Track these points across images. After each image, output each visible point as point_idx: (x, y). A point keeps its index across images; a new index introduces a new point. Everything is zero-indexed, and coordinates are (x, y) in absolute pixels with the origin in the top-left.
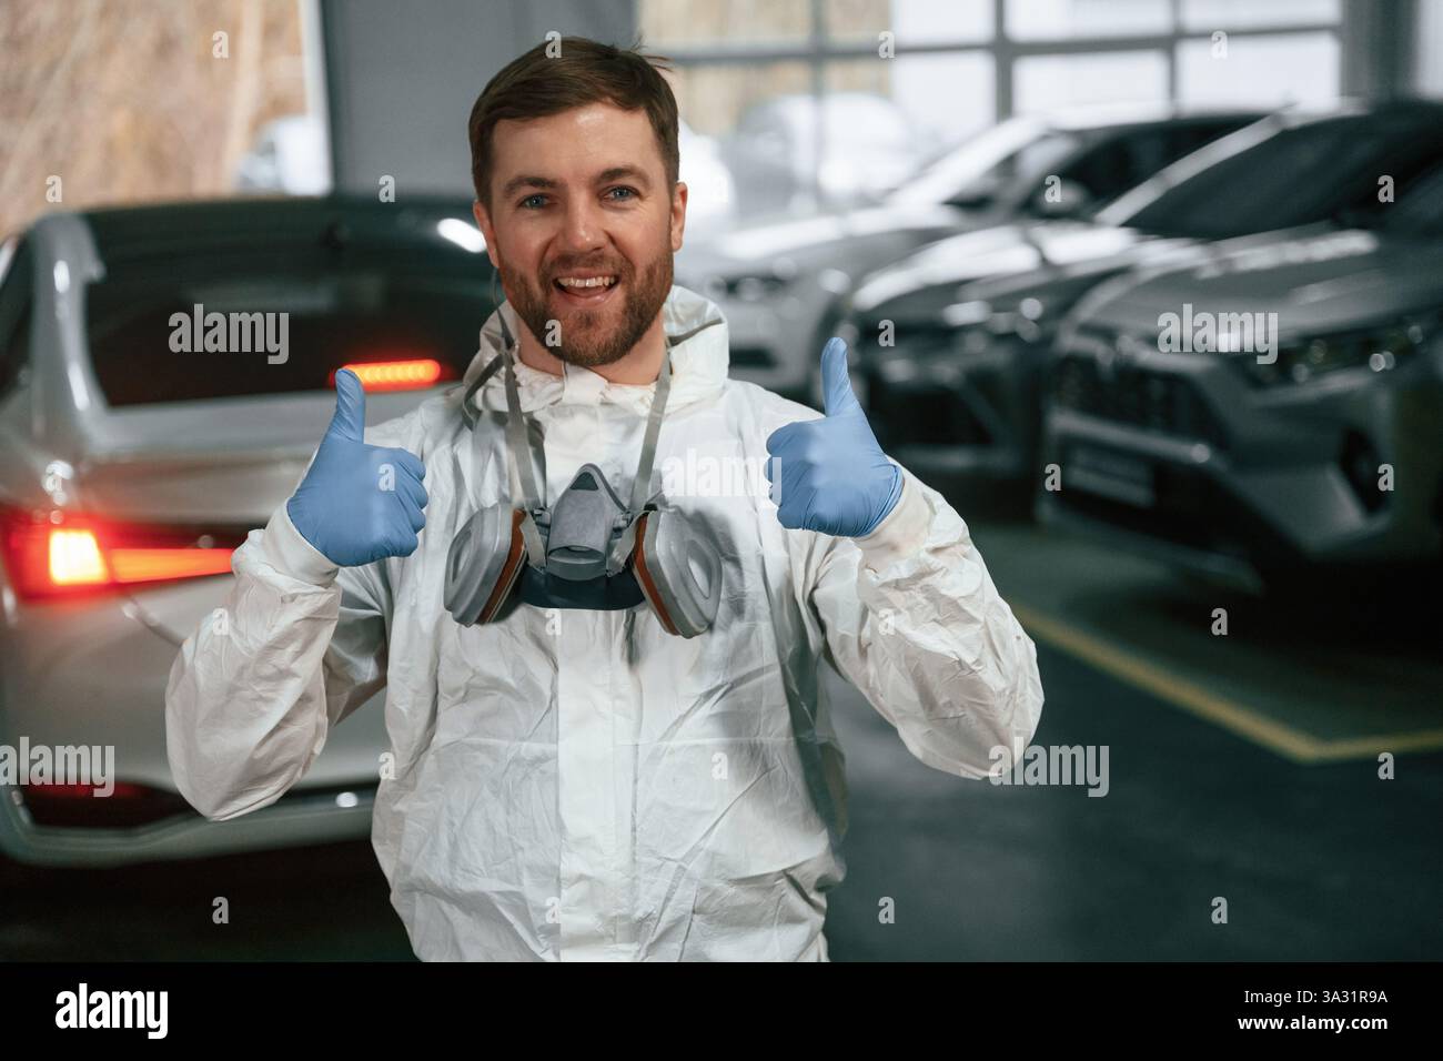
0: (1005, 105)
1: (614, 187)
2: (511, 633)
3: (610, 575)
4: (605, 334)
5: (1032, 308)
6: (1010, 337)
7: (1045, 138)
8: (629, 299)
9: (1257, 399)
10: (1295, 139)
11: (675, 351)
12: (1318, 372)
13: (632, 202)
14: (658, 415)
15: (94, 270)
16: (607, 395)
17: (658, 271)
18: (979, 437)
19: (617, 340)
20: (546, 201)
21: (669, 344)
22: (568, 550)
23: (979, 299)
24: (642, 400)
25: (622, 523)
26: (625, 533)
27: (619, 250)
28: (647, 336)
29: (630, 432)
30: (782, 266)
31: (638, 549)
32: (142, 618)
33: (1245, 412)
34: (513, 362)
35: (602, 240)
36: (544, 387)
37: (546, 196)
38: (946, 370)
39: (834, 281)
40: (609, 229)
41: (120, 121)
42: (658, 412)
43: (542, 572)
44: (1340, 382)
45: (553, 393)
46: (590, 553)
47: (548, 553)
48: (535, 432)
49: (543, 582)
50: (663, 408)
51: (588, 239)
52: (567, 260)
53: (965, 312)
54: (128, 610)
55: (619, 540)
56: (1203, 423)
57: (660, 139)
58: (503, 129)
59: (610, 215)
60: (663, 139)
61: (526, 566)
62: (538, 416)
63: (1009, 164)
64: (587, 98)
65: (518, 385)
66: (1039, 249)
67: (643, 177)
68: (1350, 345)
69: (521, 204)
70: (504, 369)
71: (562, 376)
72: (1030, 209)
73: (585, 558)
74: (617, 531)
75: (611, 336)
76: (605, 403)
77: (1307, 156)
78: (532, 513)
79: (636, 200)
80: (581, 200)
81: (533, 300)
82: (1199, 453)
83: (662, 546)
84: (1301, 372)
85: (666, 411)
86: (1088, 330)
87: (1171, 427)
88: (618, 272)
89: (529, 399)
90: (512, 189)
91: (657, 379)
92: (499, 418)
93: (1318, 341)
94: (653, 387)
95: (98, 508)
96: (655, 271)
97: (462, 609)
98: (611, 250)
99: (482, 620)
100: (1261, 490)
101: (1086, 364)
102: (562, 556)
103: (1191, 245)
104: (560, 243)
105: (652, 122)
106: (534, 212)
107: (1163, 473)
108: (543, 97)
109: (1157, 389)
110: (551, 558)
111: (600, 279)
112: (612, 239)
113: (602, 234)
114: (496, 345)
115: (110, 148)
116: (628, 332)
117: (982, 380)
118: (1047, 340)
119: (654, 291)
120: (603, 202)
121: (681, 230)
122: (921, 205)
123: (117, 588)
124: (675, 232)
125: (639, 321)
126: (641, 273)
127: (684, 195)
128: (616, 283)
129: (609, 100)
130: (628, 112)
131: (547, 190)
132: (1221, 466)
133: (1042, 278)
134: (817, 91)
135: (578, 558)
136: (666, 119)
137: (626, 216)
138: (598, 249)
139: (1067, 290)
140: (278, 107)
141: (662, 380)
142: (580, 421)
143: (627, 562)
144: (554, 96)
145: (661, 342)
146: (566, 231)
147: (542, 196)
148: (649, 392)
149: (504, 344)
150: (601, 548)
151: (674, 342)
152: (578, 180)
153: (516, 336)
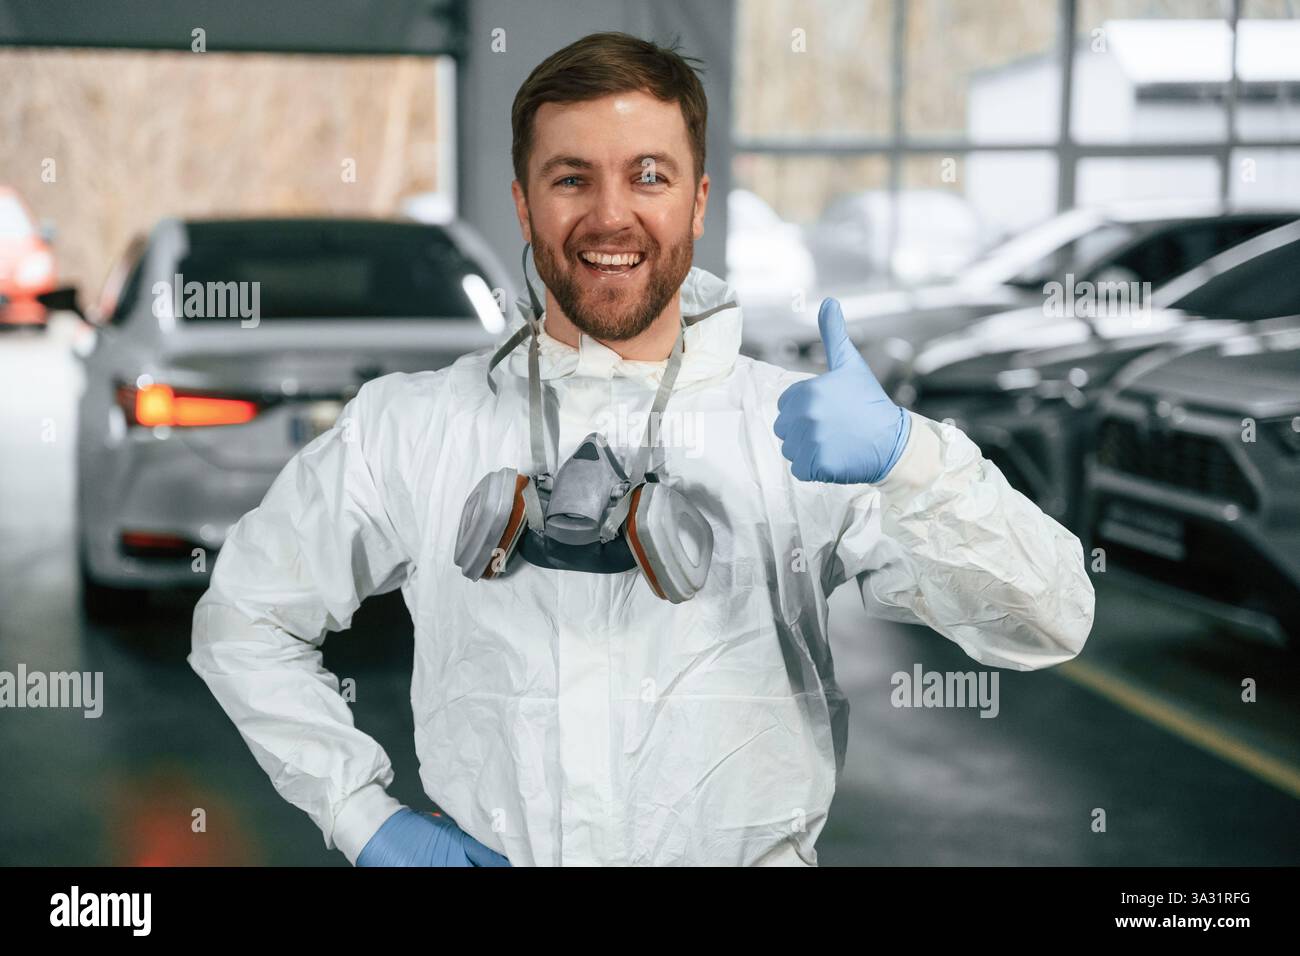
0: (1067, 197)
2: (514, 592)
3: (604, 541)
4: (627, 308)
5: (1079, 377)
6: (1057, 403)
7: (1101, 229)
8: (652, 275)
11: (689, 330)
13: (661, 187)
14: (667, 390)
16: (620, 368)
17: (681, 252)
19: (637, 315)
20: (580, 182)
21: (684, 324)
22: (565, 517)
23: (1031, 367)
24: (654, 375)
25: (618, 493)
26: (620, 503)
27: (646, 231)
28: (666, 312)
29: (640, 405)
31: (630, 518)
34: (537, 333)
35: (630, 220)
36: (564, 357)
37: (582, 176)
39: (898, 348)
40: (639, 211)
42: (667, 387)
43: (541, 535)
45: (570, 364)
46: (585, 520)
47: (547, 518)
48: (552, 398)
49: (542, 544)
50: (673, 383)
51: (618, 219)
52: (595, 238)
53: (1016, 379)
55: (613, 509)
57: (690, 131)
58: (546, 109)
59: (641, 198)
60: (693, 131)
61: (527, 528)
62: (553, 384)
63: (1068, 249)
64: (626, 87)
65: (540, 354)
66: (1090, 325)
67: (672, 165)
69: (557, 183)
70: (530, 338)
71: (577, 348)
73: (581, 524)
74: (614, 499)
75: (633, 310)
76: (618, 377)
78: (536, 479)
79: (665, 186)
80: (613, 182)
81: (560, 272)
82: (1230, 513)
83: (656, 517)
85: (675, 387)
86: (1129, 395)
87: (1202, 487)
88: (644, 250)
89: (549, 367)
90: (549, 167)
91: (669, 356)
92: (520, 384)
94: (665, 363)
96: (678, 252)
97: (469, 565)
98: (638, 230)
99: (486, 576)
101: (1125, 427)
102: (559, 521)
104: (591, 220)
105: (684, 116)
106: (568, 191)
107: (1195, 530)
108: (588, 83)
109: (1191, 452)
110: (548, 522)
111: (625, 256)
112: (640, 220)
113: (630, 214)
114: (525, 316)
116: (649, 308)
118: (1094, 405)
119: (677, 271)
120: (635, 186)
122: (984, 284)
124: (697, 221)
125: (659, 297)
126: (666, 252)
128: (642, 261)
129: (647, 90)
130: (664, 103)
131: (581, 171)
133: (1089, 351)
134: (893, 186)
135: (574, 524)
136: (697, 113)
137: (654, 199)
138: (626, 229)
139: (1110, 361)
141: (673, 360)
142: (594, 393)
143: (620, 530)
144: (596, 83)
145: (677, 321)
146: (597, 211)
147: (578, 177)
148: (660, 367)
149: (532, 315)
150: (595, 515)
151: (689, 321)
152: (612, 164)
153: (544, 307)
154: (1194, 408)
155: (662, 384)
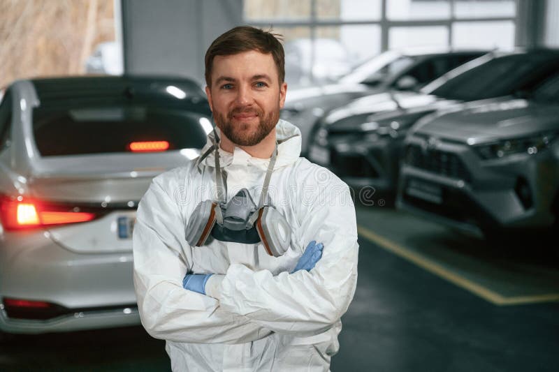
0: (385, 46)
1: (258, 82)
3: (247, 229)
4: (251, 133)
5: (395, 125)
6: (386, 136)
7: (401, 58)
9: (483, 164)
10: (499, 62)
11: (280, 146)
12: (507, 154)
13: (264, 88)
14: (271, 170)
15: (36, 103)
16: (251, 161)
17: (274, 114)
18: (374, 175)
19: (255, 136)
20: (232, 87)
21: (277, 143)
22: (232, 218)
23: (375, 121)
24: (264, 164)
25: (254, 210)
26: (254, 214)
27: (259, 106)
29: (260, 176)
30: (298, 106)
32: (51, 238)
33: (479, 169)
34: (218, 148)
35: (252, 102)
37: (232, 85)
38: (361, 148)
39: (318, 112)
40: (255, 98)
41: (41, 42)
43: (222, 226)
44: (515, 158)
45: (230, 160)
46: (241, 220)
47: (224, 219)
48: (225, 175)
49: (222, 231)
50: (273, 167)
51: (246, 101)
53: (369, 126)
54: (46, 234)
55: (252, 216)
56: (462, 172)
57: (277, 65)
58: (217, 58)
59: (255, 93)
61: (216, 224)
62: (226, 169)
63: (386, 69)
64: (249, 48)
65: (220, 157)
66: (397, 102)
67: (269, 79)
68: (520, 144)
69: (222, 88)
70: (215, 151)
71: (233, 153)
72: (395, 86)
73: (238, 221)
74: (252, 213)
75: (253, 134)
76: (250, 165)
77: (503, 69)
78: (220, 204)
79: (266, 87)
80: (245, 87)
81: (224, 123)
82: (460, 184)
83: (269, 220)
84: (501, 153)
85: (274, 169)
86: (417, 135)
87: (449, 174)
88: (258, 114)
89: (223, 162)
90: (219, 81)
91: (271, 157)
92: (211, 169)
93: (508, 142)
94: (269, 160)
95: (36, 195)
96: (272, 114)
98: (255, 106)
99: (198, 245)
100: (484, 199)
101: (417, 148)
102: (230, 220)
103: (457, 103)
104: (236, 102)
105: (274, 58)
106: (227, 91)
107: (446, 191)
108: (234, 47)
109: (444, 159)
110: (225, 221)
112: (256, 101)
113: (252, 99)
114: (212, 141)
115: (37, 52)
116: (260, 134)
117: (375, 152)
118: (402, 138)
119: (271, 122)
120: (253, 88)
121: (284, 100)
122: (352, 83)
123: (43, 226)
124: (281, 101)
125: (264, 131)
126: (267, 114)
127: (286, 87)
129: (258, 49)
130: (265, 54)
131: (232, 82)
132: (469, 189)
133: (398, 114)
134: (313, 38)
135: (235, 221)
136: (279, 57)
137: (262, 93)
138: (250, 105)
139: (410, 119)
140: (103, 38)
141: (273, 157)
142: (240, 171)
144: (237, 47)
145: (274, 142)
146: (238, 98)
147: (230, 84)
148: (268, 161)
149: (215, 141)
150: (245, 218)
151: (280, 142)
152: (244, 79)
153: (220, 137)
154: (445, 140)
155: (269, 168)
